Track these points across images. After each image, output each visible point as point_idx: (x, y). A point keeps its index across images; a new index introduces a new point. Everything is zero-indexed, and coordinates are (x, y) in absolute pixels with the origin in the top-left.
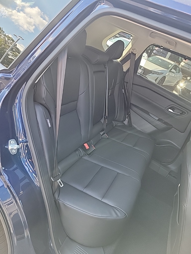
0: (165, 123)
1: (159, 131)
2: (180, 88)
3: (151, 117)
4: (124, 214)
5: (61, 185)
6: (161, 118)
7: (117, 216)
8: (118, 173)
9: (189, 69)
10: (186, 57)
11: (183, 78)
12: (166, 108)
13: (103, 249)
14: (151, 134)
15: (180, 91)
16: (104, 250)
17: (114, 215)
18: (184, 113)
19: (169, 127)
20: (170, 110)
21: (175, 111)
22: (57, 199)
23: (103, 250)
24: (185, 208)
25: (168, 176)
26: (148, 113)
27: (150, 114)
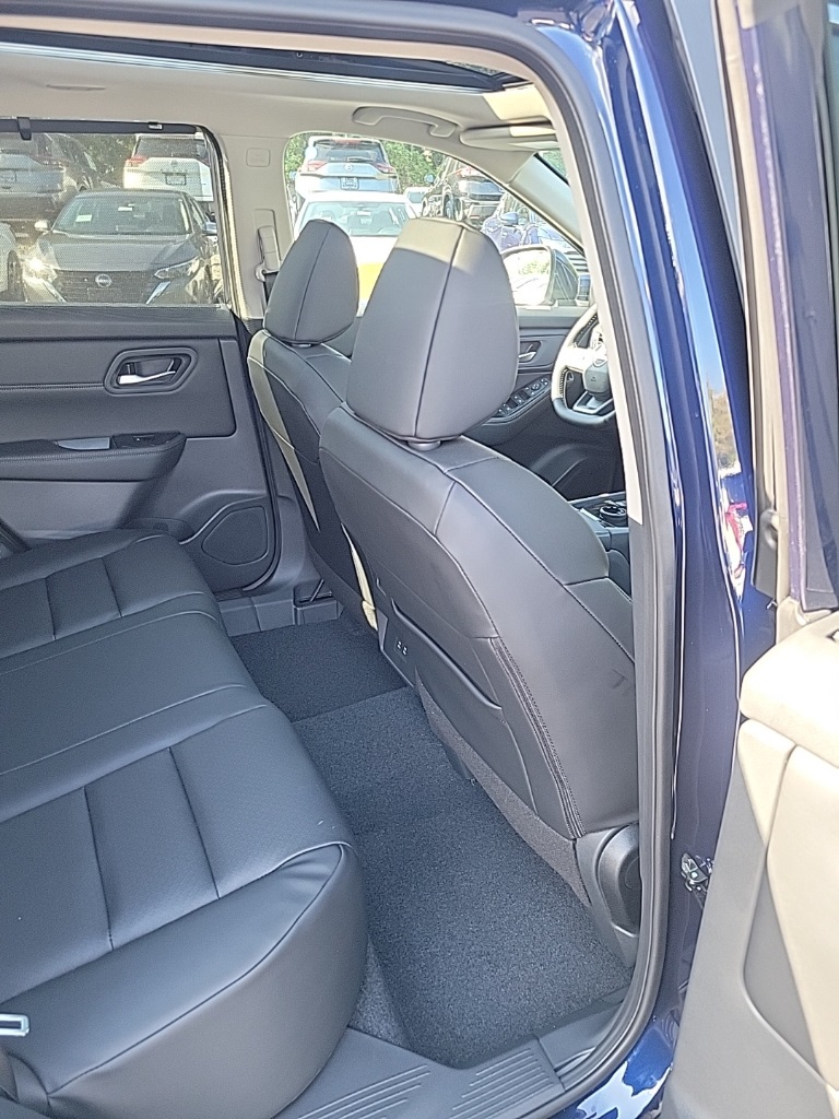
0: (149, 439)
1: (150, 488)
2: (42, 280)
3: (74, 454)
4: (335, 849)
5: (17, 1025)
6: (116, 432)
7: (323, 884)
8: (171, 751)
9: (9, 188)
10: (24, 125)
11: (17, 239)
12: (107, 381)
13: (356, 1029)
14: (132, 519)
15: (53, 291)
16: (362, 1027)
17: (312, 888)
18: (184, 361)
19: (174, 447)
20: (124, 379)
21: (145, 372)
22: (44, 1096)
23: (360, 1031)
24: (497, 643)
25: (299, 613)
26: (48, 447)
27: (61, 444)
